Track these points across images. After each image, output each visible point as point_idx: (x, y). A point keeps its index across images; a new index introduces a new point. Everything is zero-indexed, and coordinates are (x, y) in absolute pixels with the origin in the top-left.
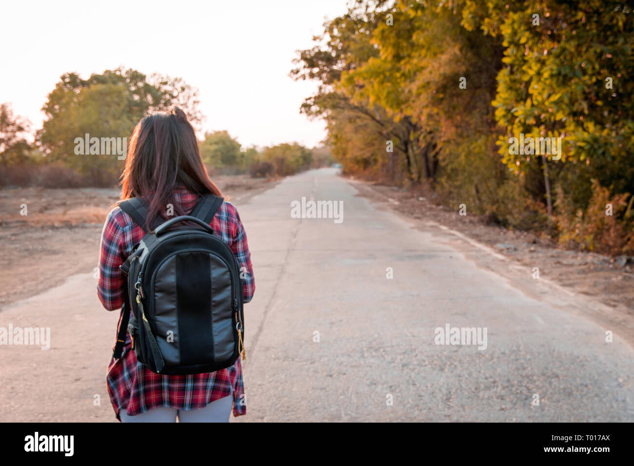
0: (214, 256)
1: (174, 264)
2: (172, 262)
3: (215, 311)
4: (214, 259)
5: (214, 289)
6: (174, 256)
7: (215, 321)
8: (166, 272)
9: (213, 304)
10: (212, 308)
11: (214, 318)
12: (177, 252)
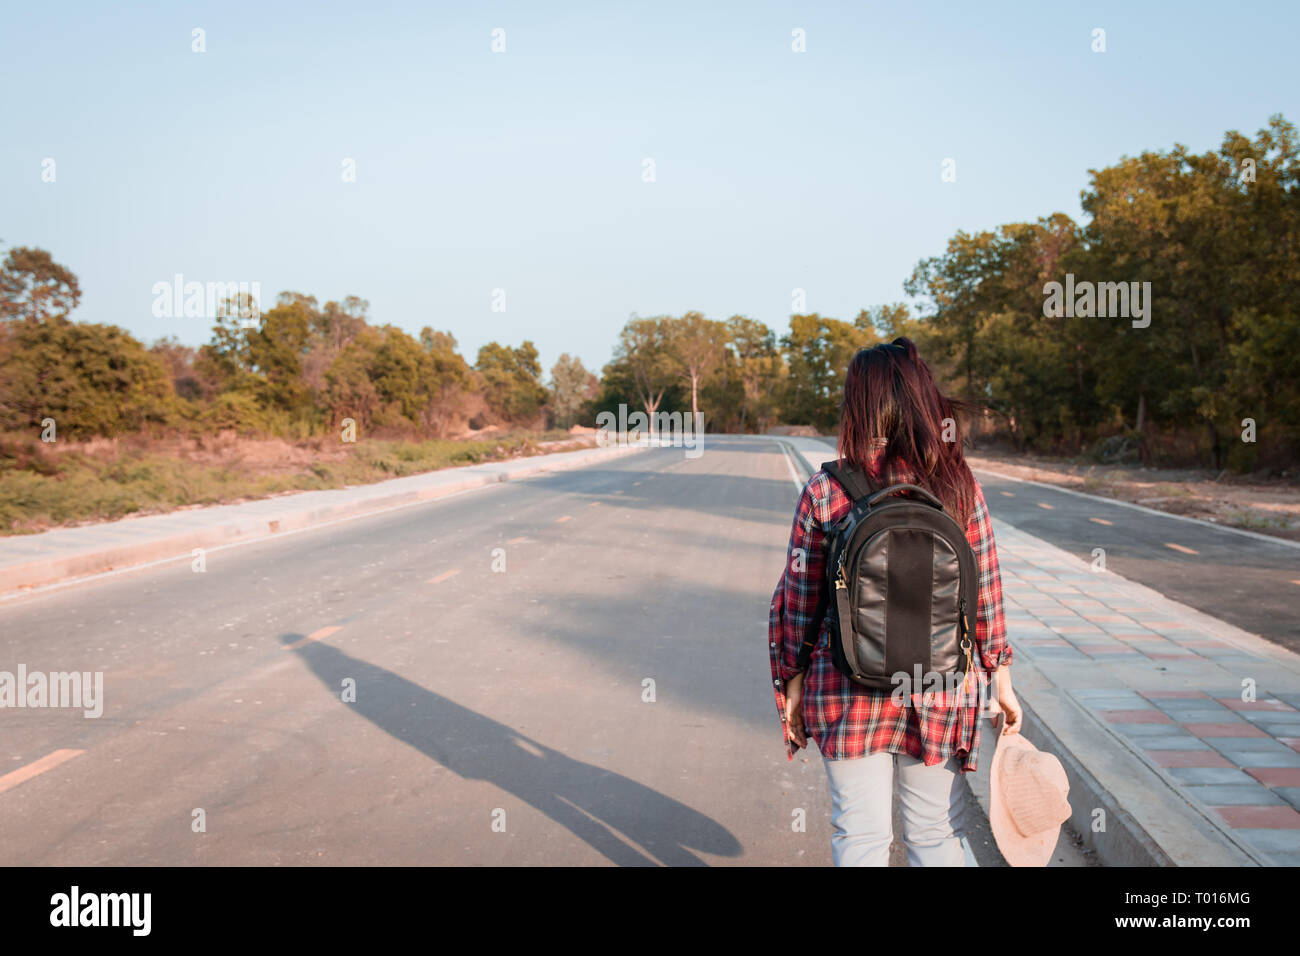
0: (939, 537)
1: (886, 543)
2: (885, 540)
3: (935, 610)
4: (937, 541)
5: (936, 581)
6: (886, 534)
7: (935, 625)
8: (876, 551)
9: (933, 600)
10: (933, 606)
11: (934, 620)
12: (891, 528)
